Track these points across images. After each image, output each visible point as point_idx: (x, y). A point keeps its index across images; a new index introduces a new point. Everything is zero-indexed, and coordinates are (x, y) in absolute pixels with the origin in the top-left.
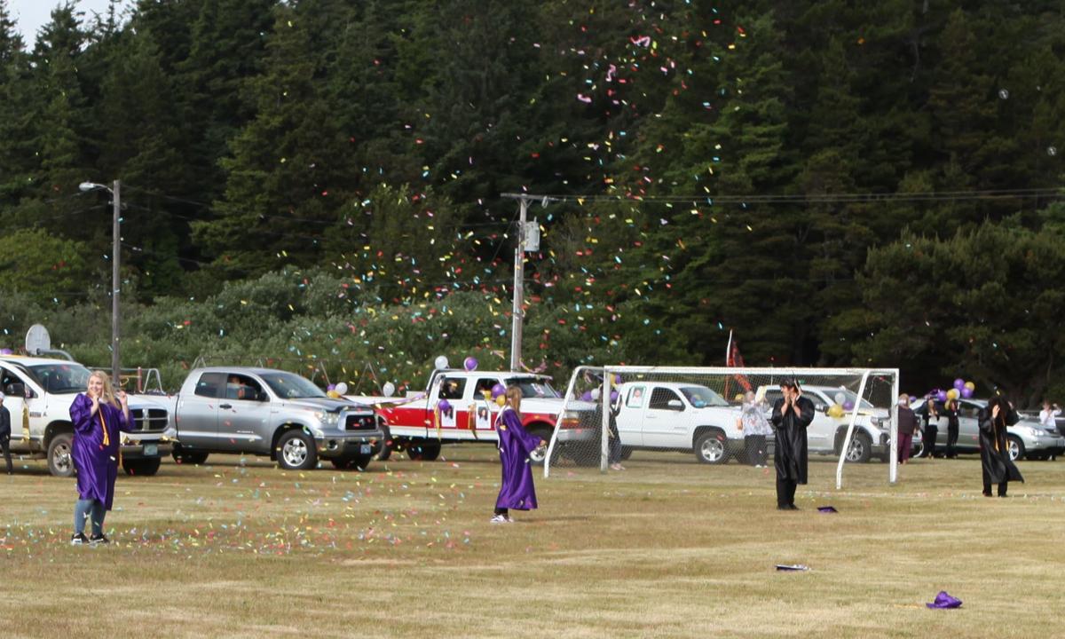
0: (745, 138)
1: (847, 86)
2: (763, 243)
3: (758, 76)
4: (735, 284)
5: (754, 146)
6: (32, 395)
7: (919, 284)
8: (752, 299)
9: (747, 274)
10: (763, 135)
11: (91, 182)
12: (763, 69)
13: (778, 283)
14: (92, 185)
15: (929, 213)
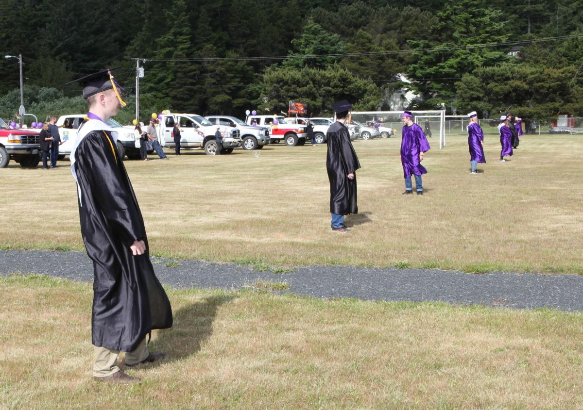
0: (179, 40)
1: (208, 23)
2: (190, 74)
3: (182, 20)
4: (180, 88)
5: (182, 43)
6: (198, 127)
7: (283, 86)
8: (187, 92)
9: (185, 84)
10: (185, 39)
11: (9, 55)
12: (183, 18)
13: (196, 87)
14: (10, 57)
15: (239, 64)
